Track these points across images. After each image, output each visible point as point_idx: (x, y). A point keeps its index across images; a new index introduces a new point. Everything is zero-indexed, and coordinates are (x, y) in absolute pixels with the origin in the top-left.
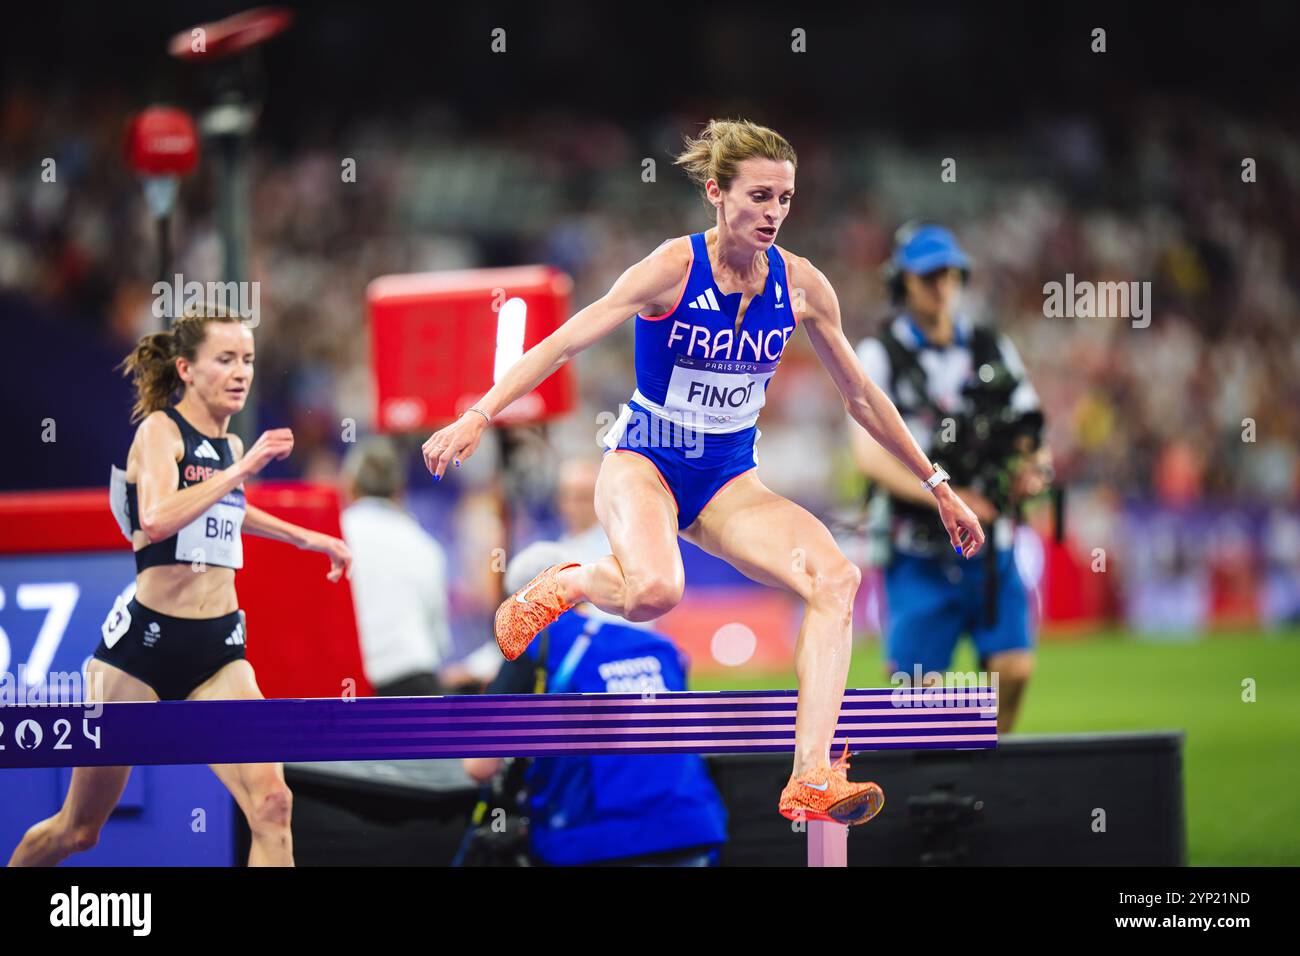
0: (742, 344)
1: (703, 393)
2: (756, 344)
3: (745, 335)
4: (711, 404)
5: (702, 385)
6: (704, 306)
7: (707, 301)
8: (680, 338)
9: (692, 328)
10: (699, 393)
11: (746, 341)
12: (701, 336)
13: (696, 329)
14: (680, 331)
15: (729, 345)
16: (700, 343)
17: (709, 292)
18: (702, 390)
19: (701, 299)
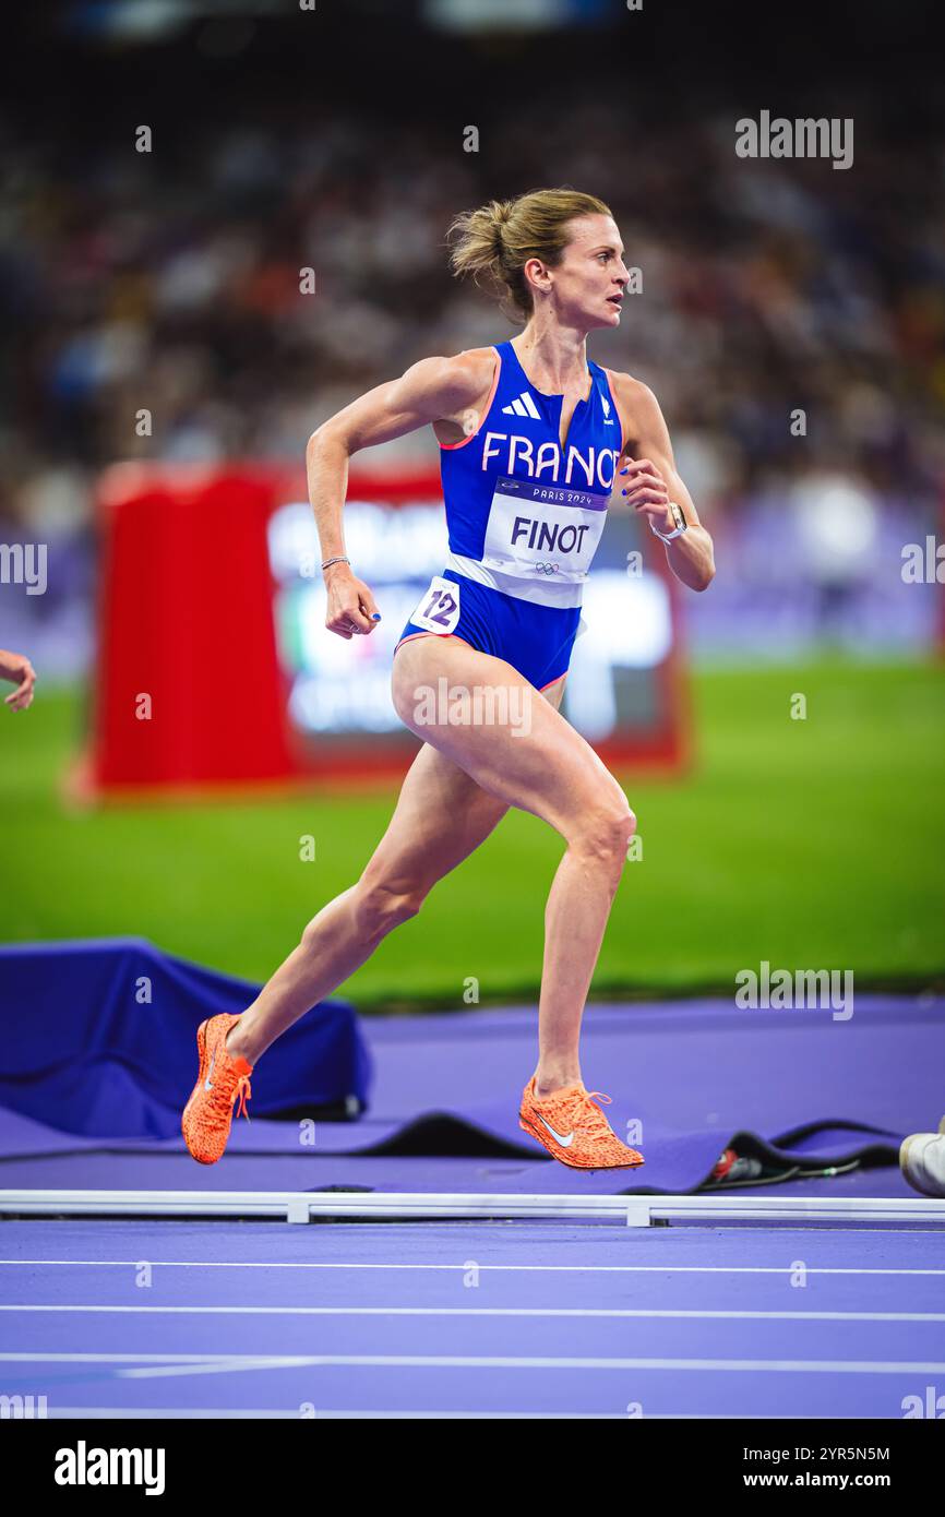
0: (570, 463)
1: (530, 533)
2: (588, 465)
3: (573, 451)
4: (540, 547)
5: (528, 522)
6: (521, 412)
7: (524, 407)
8: (496, 453)
9: (509, 439)
10: (525, 532)
11: (575, 459)
12: (521, 448)
13: (514, 439)
14: (495, 444)
15: (555, 462)
16: (521, 456)
17: (526, 397)
18: (529, 528)
19: (516, 403)
